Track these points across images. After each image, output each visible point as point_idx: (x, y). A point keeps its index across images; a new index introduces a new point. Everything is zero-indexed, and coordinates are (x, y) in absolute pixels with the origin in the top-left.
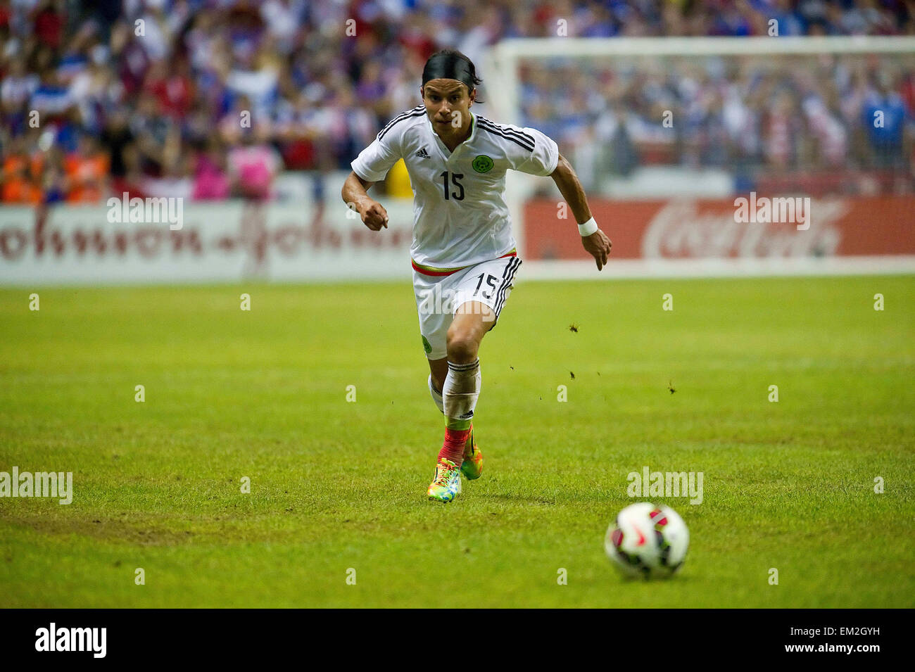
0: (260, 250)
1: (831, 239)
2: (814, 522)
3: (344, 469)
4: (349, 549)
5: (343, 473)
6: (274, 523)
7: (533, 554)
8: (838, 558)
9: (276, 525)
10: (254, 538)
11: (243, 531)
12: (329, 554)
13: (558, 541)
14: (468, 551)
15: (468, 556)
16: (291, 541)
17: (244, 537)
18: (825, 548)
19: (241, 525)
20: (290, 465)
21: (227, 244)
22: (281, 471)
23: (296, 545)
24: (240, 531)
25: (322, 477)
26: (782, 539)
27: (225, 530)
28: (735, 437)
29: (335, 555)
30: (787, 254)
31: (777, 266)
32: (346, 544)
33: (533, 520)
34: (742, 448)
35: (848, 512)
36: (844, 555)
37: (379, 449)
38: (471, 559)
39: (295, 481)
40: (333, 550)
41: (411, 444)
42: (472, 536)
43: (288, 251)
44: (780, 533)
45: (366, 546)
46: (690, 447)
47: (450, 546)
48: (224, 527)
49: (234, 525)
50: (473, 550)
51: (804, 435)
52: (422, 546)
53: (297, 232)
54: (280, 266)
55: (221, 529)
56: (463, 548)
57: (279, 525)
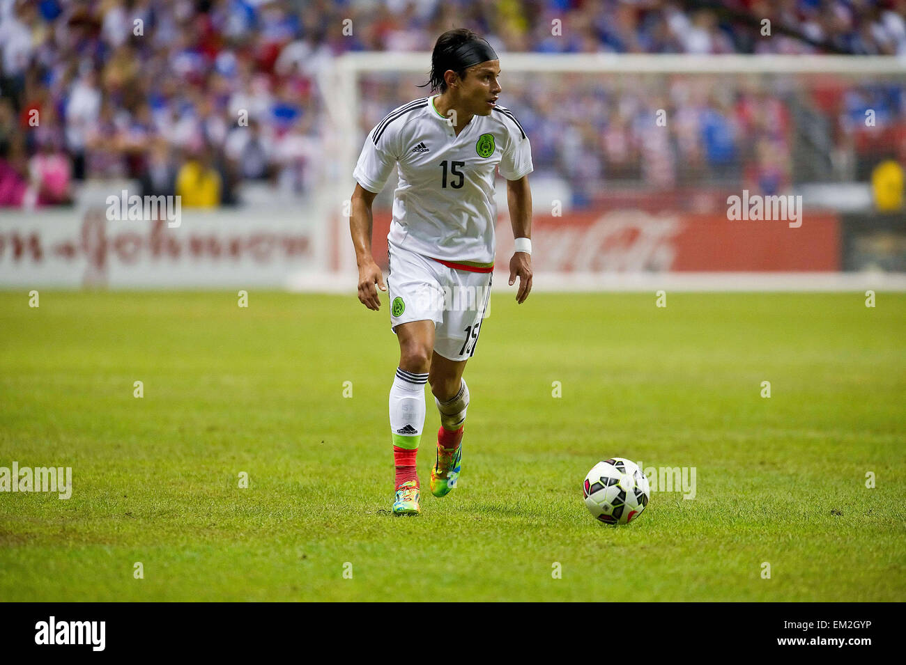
0: (100, 258)
1: (665, 255)
2: (648, 534)
3: (182, 475)
4: (188, 553)
5: (182, 479)
6: (114, 527)
7: (370, 561)
8: (671, 571)
9: (116, 529)
10: (94, 540)
11: (83, 534)
12: (167, 557)
13: (394, 549)
14: (304, 557)
15: (304, 562)
16: (130, 545)
17: (84, 540)
18: (658, 561)
19: (81, 528)
20: (129, 470)
21: (67, 251)
22: (120, 476)
23: (135, 548)
24: (80, 533)
25: (160, 482)
26: (615, 550)
27: (65, 532)
28: (569, 449)
29: (174, 559)
30: (622, 269)
31: (611, 282)
32: (184, 549)
33: (369, 527)
34: (577, 460)
35: (681, 525)
36: (678, 569)
37: (216, 456)
38: (308, 566)
39: (134, 486)
40: (172, 554)
41: (249, 451)
42: (309, 544)
43: (126, 258)
44: (613, 545)
45: (204, 550)
46: (526, 458)
47: (288, 552)
48: (64, 529)
49: (74, 527)
50: (310, 556)
51: (637, 449)
52: (260, 552)
53: (137, 241)
54: (119, 273)
55: (61, 532)
56: (300, 555)
57: (118, 529)
